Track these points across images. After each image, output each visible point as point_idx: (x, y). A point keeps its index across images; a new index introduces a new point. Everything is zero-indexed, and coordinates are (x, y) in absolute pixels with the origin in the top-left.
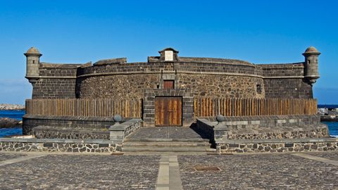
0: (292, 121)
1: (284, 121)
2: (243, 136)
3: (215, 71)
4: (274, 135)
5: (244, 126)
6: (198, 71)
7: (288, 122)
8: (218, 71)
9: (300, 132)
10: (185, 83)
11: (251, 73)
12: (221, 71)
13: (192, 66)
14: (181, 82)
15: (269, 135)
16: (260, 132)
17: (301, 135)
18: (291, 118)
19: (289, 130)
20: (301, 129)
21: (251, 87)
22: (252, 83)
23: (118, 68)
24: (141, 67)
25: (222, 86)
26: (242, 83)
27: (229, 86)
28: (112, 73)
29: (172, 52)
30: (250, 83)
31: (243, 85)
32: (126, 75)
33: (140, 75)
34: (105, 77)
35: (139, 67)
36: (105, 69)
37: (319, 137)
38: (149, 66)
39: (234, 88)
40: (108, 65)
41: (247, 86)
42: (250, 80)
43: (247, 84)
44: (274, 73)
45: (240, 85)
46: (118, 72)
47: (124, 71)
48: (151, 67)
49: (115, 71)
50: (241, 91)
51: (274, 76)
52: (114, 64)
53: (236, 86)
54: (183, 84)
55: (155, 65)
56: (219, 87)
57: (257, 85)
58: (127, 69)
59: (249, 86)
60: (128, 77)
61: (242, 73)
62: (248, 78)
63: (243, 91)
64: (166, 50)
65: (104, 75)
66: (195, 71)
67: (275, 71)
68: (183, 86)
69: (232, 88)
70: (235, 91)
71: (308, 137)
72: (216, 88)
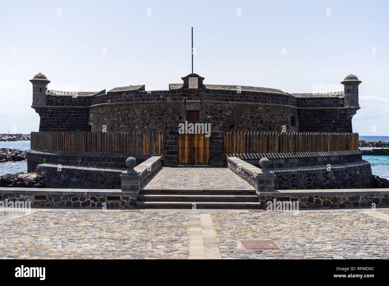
3: (245, 101)
4: (314, 175)
5: (280, 165)
6: (226, 100)
8: (249, 101)
10: (212, 114)
11: (285, 104)
12: (253, 101)
13: (220, 94)
14: (206, 113)
21: (284, 119)
22: (286, 115)
23: (135, 96)
24: (162, 95)
25: (253, 118)
26: (275, 115)
27: (261, 118)
28: (128, 102)
29: (197, 78)
30: (283, 114)
31: (276, 117)
32: (144, 105)
33: (161, 104)
34: (120, 107)
35: (159, 96)
36: (121, 97)
37: (363, 177)
38: (170, 94)
39: (266, 120)
40: (124, 94)
41: (280, 117)
42: (284, 111)
43: (280, 115)
44: (309, 103)
45: (274, 117)
46: (135, 101)
47: (143, 100)
48: (173, 96)
49: (132, 100)
50: (274, 123)
51: (310, 107)
52: (130, 93)
53: (269, 118)
54: (209, 116)
55: (177, 93)
56: (249, 119)
57: (291, 116)
58: (145, 98)
59: (283, 118)
60: (147, 107)
61: (275, 103)
62: (282, 108)
63: (276, 123)
64: (190, 77)
65: (119, 105)
66: (223, 101)
67: (310, 101)
68: (209, 117)
69: (264, 120)
70: (267, 123)
71: (352, 177)
72: (246, 120)
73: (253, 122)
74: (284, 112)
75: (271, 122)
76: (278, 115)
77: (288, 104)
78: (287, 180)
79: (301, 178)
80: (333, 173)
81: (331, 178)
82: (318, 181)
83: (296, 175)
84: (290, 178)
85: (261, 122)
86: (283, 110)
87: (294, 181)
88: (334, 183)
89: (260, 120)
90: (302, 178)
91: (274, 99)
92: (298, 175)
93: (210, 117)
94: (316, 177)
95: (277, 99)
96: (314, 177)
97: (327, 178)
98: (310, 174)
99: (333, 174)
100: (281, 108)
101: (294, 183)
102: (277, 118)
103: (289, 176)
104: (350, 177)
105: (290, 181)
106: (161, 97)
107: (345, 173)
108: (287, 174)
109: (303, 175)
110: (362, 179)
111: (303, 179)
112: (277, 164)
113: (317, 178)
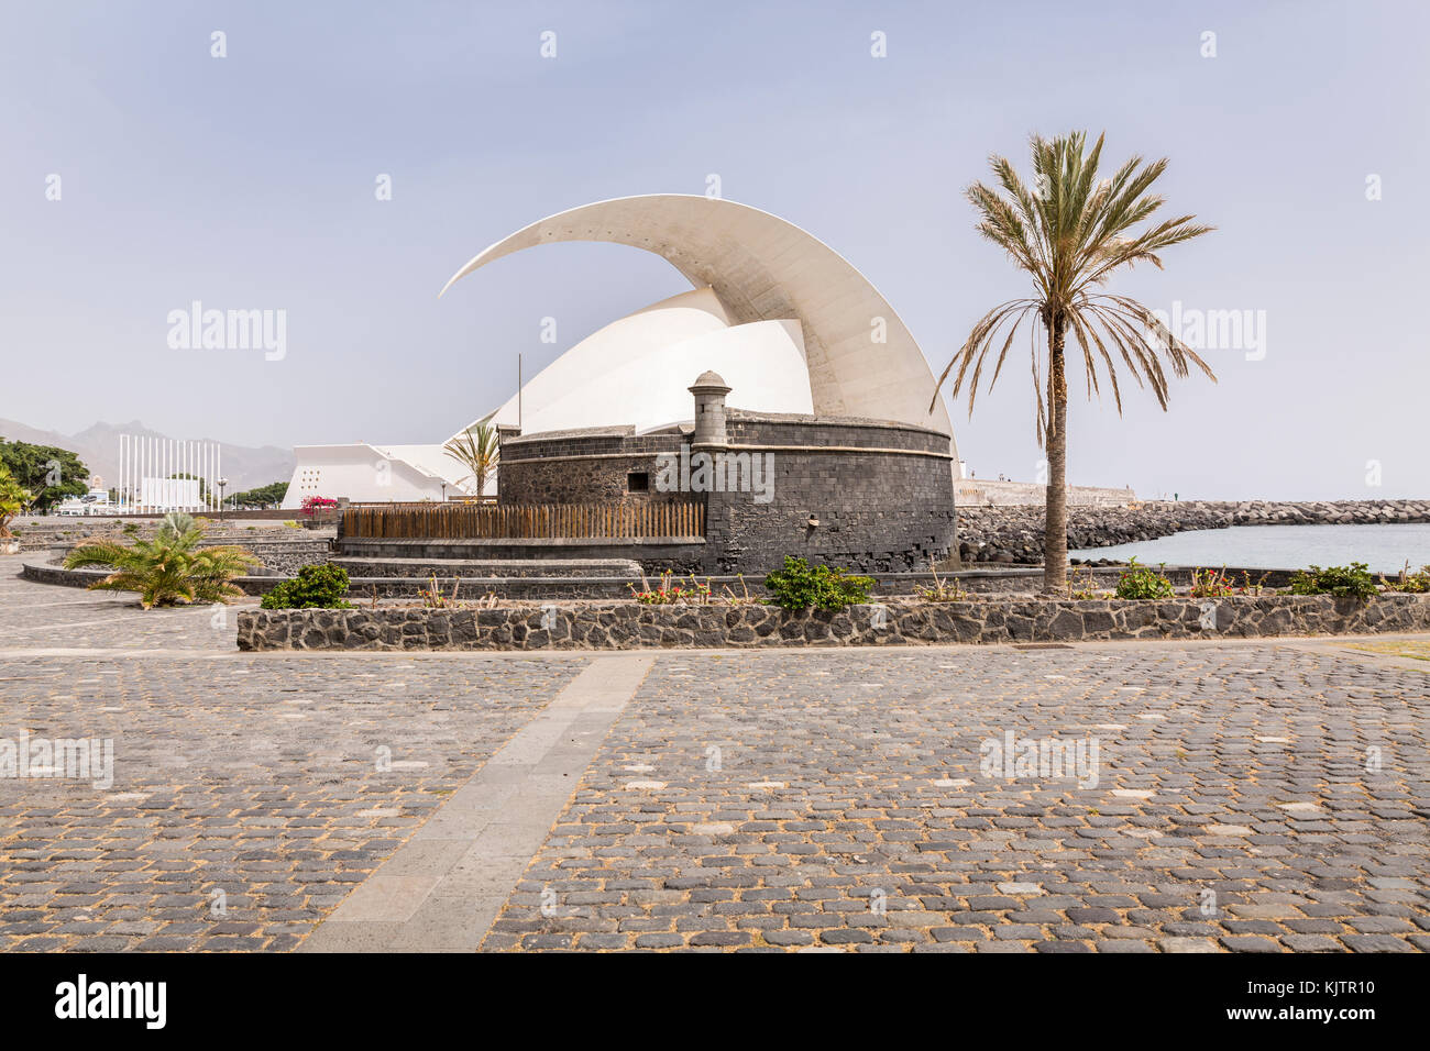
57: (630, 474)
69: (553, 485)
73: (537, 491)
75: (564, 488)
85: (548, 489)
89: (546, 486)
91: (572, 448)
95: (579, 448)
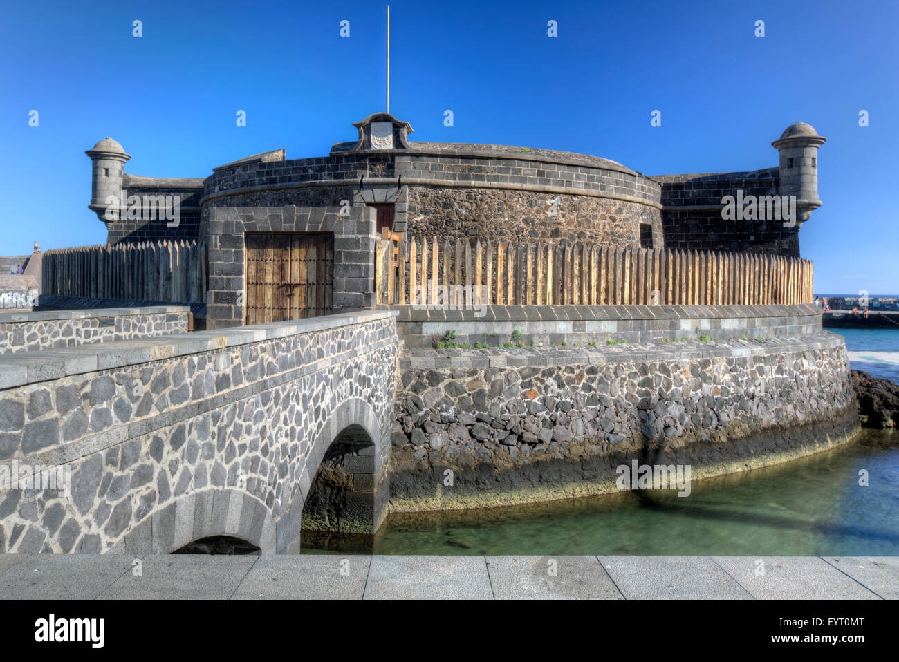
0: (729, 324)
1: (705, 325)
2: (549, 373)
3: (513, 180)
4: (664, 369)
5: (556, 339)
6: (463, 177)
7: (718, 327)
8: (523, 180)
9: (757, 359)
10: (425, 212)
11: (624, 192)
12: (532, 181)
13: (446, 163)
14: (412, 209)
15: (644, 370)
16: (612, 358)
17: (761, 371)
18: (726, 313)
19: (718, 352)
20: (760, 351)
21: (621, 228)
22: (627, 219)
23: (259, 174)
24: (311, 168)
25: (533, 222)
26: (595, 217)
27: (555, 223)
28: (246, 189)
29: (389, 126)
30: (618, 217)
31: (596, 222)
32: (275, 192)
33: (309, 190)
34: (231, 199)
35: (305, 170)
36: (234, 179)
37: (820, 375)
38: (330, 165)
39: (569, 228)
40: (239, 170)
41: (609, 224)
42: (620, 209)
43: (608, 218)
44: (692, 195)
45: (590, 221)
46: (259, 184)
47: (273, 181)
48: (336, 168)
49: (253, 184)
50: (591, 237)
51: (693, 204)
52: (251, 166)
53: (576, 222)
54: (419, 216)
55: (344, 162)
56: (523, 225)
57: (641, 224)
58: (278, 177)
59: (616, 226)
60: (280, 198)
61: (595, 187)
62: (615, 202)
63: (596, 238)
64: (375, 122)
65: (229, 195)
66: (455, 179)
67: (695, 191)
68: (419, 219)
69: (564, 228)
70: (572, 237)
71: (785, 376)
72: (514, 227)
73: (533, 233)
74: (620, 211)
75: (581, 234)
76: (604, 217)
77: (632, 193)
78: (570, 381)
79: (617, 377)
80: (725, 363)
81: (717, 378)
82: (673, 387)
83: (602, 368)
84: (581, 376)
85: (556, 233)
86: (618, 207)
87: (594, 385)
88: (729, 392)
89: (552, 228)
90: (623, 376)
92: (608, 369)
93: (422, 219)
94: (669, 376)
96: (662, 375)
97: (706, 379)
98: (649, 365)
99: (726, 368)
100: (612, 201)
101: (593, 392)
102: (599, 225)
103: (577, 372)
104: (779, 376)
105: (581, 385)
106: (311, 172)
107: (763, 365)
108: (572, 365)
109: (625, 369)
110: (819, 380)
111: (623, 379)
112: (545, 334)
113: (671, 379)
